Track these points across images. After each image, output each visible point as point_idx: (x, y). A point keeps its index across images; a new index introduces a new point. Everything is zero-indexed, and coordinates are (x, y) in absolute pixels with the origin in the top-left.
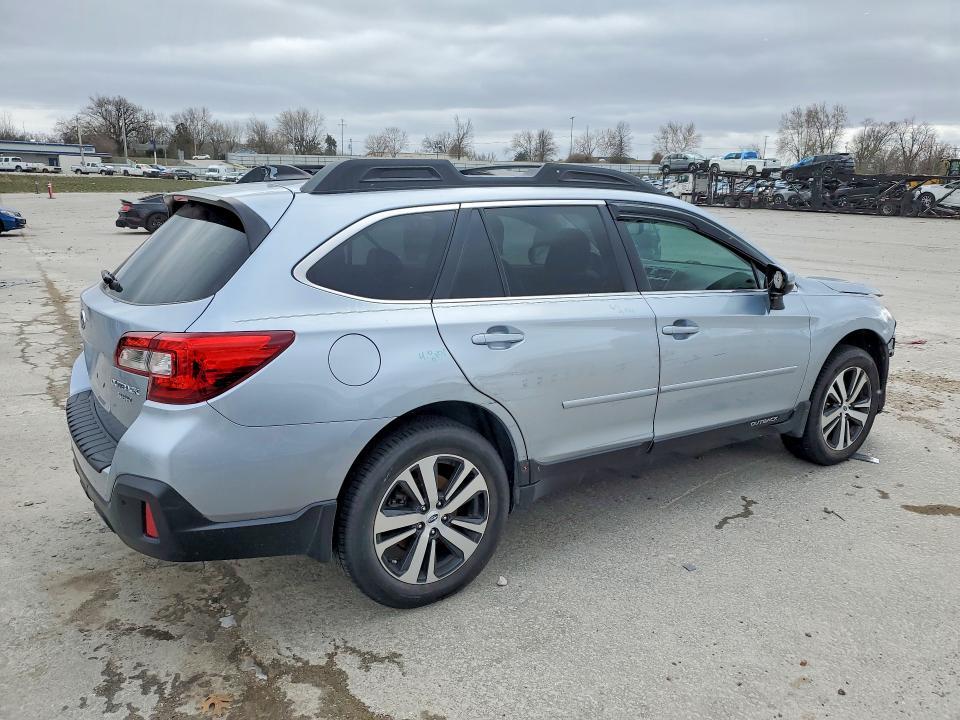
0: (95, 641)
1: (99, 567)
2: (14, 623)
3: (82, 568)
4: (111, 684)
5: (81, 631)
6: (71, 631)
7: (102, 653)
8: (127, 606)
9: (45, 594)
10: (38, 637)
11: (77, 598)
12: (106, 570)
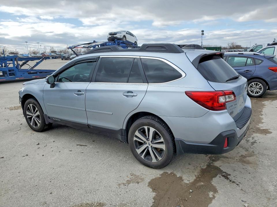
0: (252, 150)
1: (240, 164)
2: (268, 160)
3: (245, 166)
4: (253, 143)
5: (254, 152)
6: (256, 153)
7: (252, 147)
8: (241, 152)
9: (257, 163)
10: (263, 155)
11: (250, 159)
12: (239, 162)
